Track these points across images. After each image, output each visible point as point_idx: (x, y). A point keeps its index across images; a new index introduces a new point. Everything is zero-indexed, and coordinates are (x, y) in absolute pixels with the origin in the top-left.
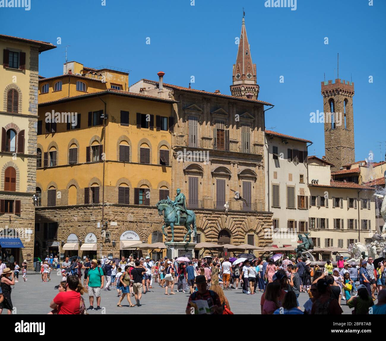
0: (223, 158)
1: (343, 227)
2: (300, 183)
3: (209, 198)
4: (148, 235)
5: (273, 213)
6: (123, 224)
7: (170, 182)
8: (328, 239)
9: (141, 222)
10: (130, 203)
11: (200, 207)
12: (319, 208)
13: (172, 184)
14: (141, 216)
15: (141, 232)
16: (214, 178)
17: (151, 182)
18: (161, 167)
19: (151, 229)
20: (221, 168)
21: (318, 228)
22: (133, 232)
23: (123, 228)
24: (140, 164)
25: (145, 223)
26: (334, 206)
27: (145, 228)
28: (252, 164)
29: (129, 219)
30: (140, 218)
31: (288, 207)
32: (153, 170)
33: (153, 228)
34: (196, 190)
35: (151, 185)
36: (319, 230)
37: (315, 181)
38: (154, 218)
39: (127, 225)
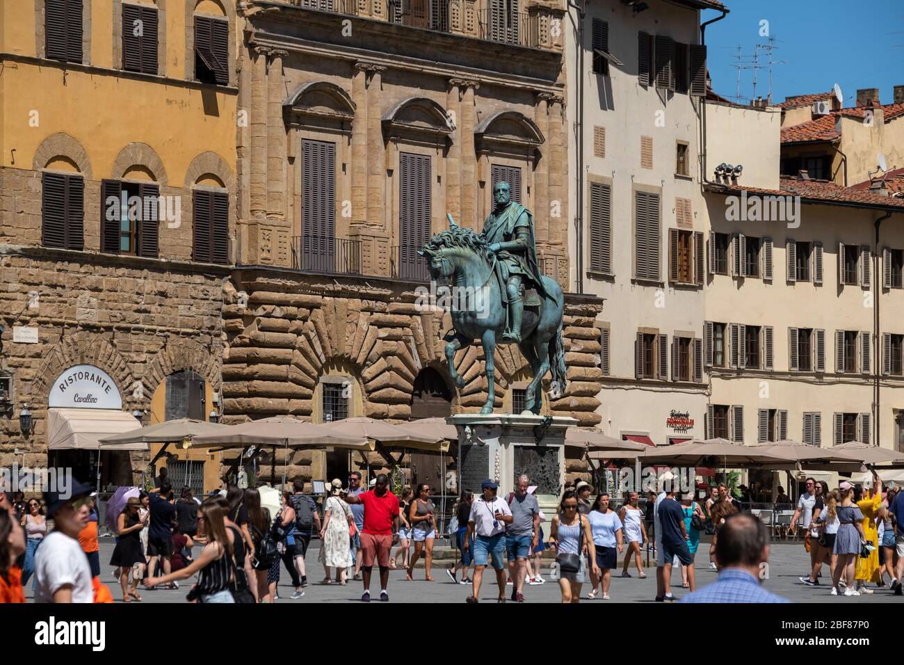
0: (424, 64)
1: (821, 364)
2: (676, 177)
3: (374, 231)
4: (150, 386)
5: (600, 302)
6: (61, 339)
7: (232, 159)
8: (770, 410)
9: (127, 330)
10: (86, 244)
11: (341, 269)
12: (740, 281)
13: (239, 166)
14: (126, 305)
15: (127, 371)
16: (391, 145)
17: (162, 158)
18: (198, 93)
19: (161, 360)
20: (420, 103)
21: (735, 367)
22: (97, 372)
23: (59, 355)
24: (124, 76)
25: (142, 336)
26: (792, 276)
27: (144, 357)
28: (523, 90)
29: (82, 316)
30: (124, 313)
31: (638, 275)
32: (169, 102)
33: (168, 358)
34: (327, 195)
35: (163, 169)
36: (739, 373)
37: (729, 170)
38: (174, 312)
39: (75, 343)
